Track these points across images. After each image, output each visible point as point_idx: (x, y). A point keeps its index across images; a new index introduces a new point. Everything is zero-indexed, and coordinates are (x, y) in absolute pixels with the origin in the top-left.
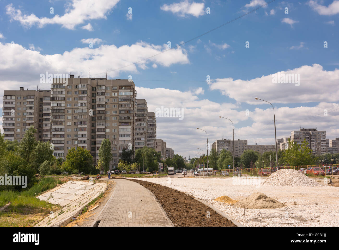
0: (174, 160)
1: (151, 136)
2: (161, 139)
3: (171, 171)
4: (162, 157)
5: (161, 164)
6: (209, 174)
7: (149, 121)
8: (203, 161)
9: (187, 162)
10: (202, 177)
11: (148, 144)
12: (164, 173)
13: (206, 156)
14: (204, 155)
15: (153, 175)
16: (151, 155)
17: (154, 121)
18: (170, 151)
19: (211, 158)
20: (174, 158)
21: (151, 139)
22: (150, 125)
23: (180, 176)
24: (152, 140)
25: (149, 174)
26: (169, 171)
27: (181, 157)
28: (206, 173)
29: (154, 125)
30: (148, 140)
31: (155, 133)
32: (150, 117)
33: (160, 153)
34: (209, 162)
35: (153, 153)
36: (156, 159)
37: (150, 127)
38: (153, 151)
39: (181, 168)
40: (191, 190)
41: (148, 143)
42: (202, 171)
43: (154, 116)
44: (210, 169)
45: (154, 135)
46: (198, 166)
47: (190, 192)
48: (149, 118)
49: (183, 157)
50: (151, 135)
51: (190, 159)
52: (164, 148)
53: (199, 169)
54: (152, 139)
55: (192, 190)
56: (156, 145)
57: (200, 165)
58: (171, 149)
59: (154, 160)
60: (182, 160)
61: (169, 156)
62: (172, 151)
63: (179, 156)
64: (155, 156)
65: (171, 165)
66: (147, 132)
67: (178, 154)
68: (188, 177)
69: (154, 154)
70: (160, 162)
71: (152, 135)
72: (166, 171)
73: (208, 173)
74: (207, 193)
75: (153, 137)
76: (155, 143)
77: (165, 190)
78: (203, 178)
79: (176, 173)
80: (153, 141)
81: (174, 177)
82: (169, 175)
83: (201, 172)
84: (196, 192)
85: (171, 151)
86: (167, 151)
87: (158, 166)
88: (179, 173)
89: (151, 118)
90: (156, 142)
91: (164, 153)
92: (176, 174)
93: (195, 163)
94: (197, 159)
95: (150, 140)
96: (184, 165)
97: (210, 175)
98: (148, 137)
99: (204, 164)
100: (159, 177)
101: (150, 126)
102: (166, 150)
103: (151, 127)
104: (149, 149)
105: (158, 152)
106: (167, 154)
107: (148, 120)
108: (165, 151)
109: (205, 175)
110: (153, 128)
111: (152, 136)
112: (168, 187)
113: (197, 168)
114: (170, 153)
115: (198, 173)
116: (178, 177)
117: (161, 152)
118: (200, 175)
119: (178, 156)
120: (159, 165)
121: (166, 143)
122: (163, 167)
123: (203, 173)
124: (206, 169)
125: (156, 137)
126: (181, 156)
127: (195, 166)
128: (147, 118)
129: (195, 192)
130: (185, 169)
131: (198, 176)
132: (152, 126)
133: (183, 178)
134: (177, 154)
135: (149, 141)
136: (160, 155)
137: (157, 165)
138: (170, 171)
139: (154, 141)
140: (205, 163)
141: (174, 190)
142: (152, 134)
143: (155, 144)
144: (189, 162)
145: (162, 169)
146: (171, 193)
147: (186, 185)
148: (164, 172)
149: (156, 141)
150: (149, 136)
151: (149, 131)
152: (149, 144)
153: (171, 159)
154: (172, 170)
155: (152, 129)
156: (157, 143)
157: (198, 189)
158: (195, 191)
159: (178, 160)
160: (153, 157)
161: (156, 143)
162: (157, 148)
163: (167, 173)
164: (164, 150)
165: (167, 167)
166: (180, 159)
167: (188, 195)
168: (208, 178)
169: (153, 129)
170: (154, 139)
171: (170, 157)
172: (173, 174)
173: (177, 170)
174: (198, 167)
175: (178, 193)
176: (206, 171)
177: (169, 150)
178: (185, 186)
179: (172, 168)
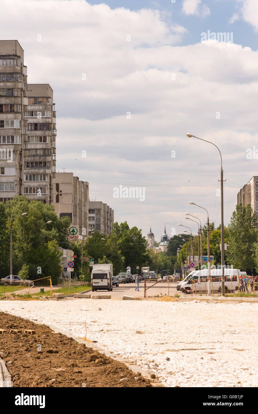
0: (114, 240)
1: (36, 163)
2: (72, 173)
3: (102, 276)
4: (73, 231)
5: (68, 255)
6: (226, 288)
7: (32, 113)
8: (208, 246)
9: (157, 248)
10: (204, 297)
11: (27, 188)
12: (79, 283)
13: (219, 228)
14: (211, 227)
15: (42, 291)
16: (36, 225)
17: (48, 114)
18: (102, 212)
19: (233, 234)
20: (115, 235)
21: (37, 170)
22: (36, 126)
23: (131, 293)
24: (41, 175)
25: (27, 285)
26: (94, 278)
27: (136, 232)
28: (217, 285)
29: (48, 126)
30: (26, 174)
31: (50, 151)
32: (35, 98)
33: (66, 218)
34: (226, 249)
35: (45, 217)
36: (54, 237)
37: (33, 132)
38: (45, 210)
39: (138, 268)
40: (155, 350)
41: (27, 184)
42: (204, 279)
43: (48, 98)
44: (230, 272)
45: (49, 159)
46: (192, 260)
47: (150, 358)
48: (30, 104)
49: (142, 232)
50: (37, 159)
51: (165, 238)
52: (80, 201)
53: (194, 273)
54: (42, 171)
55: (163, 348)
56: (55, 193)
57: (197, 257)
58: (105, 205)
59: (47, 239)
60: (141, 241)
61: (98, 226)
62: (109, 213)
63: (130, 228)
64: (49, 227)
65: (102, 258)
66: (26, 150)
67: (126, 223)
68: (158, 296)
69: (46, 221)
70: (65, 247)
71: (42, 159)
72: (83, 276)
73: (223, 283)
74: (213, 364)
75: (45, 165)
76: (50, 185)
77: (57, 352)
78: (208, 301)
79: (120, 285)
80: (44, 179)
81: (109, 297)
82: (95, 289)
83: (202, 281)
84: (172, 361)
85: (104, 211)
86: (91, 211)
87: (59, 261)
88: (128, 282)
89: (40, 102)
90: (54, 181)
91: (80, 218)
92: (117, 286)
93: (182, 253)
94: (187, 237)
95: (34, 175)
96: (147, 257)
97: (229, 292)
98: (28, 165)
99: (211, 254)
100: (60, 298)
101: (36, 129)
102: (88, 208)
103: (39, 133)
104: (31, 206)
105: (62, 215)
106: (93, 222)
107: (30, 108)
108: (85, 213)
109: (213, 292)
110: (45, 138)
111: (41, 163)
112: (72, 339)
113: (189, 267)
114: (102, 220)
115: (190, 286)
116: (125, 298)
117: (70, 215)
118: (197, 292)
119: (127, 227)
120: (64, 256)
121: (87, 186)
122: (77, 264)
123: (209, 286)
124: (217, 272)
125: (54, 165)
126: (135, 229)
127: (184, 259)
128: (26, 101)
129: (168, 359)
130: (150, 270)
131: (190, 293)
132: (40, 130)
133: (139, 299)
134: (123, 222)
135: (32, 177)
136: (67, 225)
137: (55, 258)
138: (97, 276)
139: (47, 179)
140: (216, 252)
141: (91, 350)
142: (40, 156)
143: (51, 189)
144: (162, 248)
145: (72, 270)
146: (73, 365)
147: (142, 330)
148: (79, 280)
149: (54, 177)
150: (32, 163)
151: (33, 147)
152: (31, 188)
153: (104, 237)
154: (106, 274)
155: (43, 139)
156: (57, 185)
157: (182, 346)
158: (168, 355)
159: (128, 240)
160: (43, 231)
161: (54, 187)
162: (57, 201)
163: (90, 285)
164: (80, 209)
165: (92, 264)
166: (135, 238)
167: (140, 375)
168: (222, 301)
169: (45, 141)
170: (48, 171)
171: (102, 232)
172: (108, 288)
173: (121, 274)
174: (192, 265)
175: (102, 367)
176: (215, 279)
177: (99, 210)
178: (139, 332)
179: (106, 268)
